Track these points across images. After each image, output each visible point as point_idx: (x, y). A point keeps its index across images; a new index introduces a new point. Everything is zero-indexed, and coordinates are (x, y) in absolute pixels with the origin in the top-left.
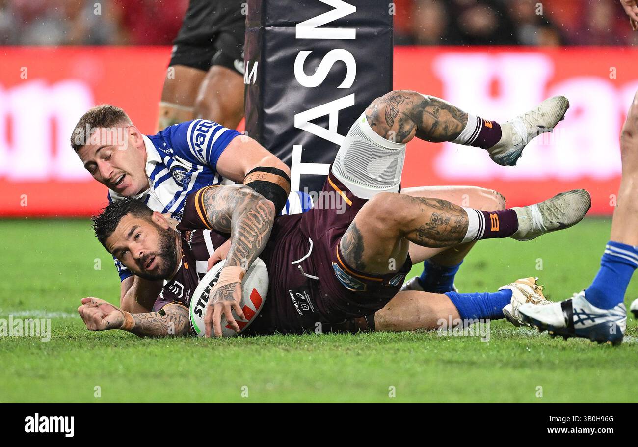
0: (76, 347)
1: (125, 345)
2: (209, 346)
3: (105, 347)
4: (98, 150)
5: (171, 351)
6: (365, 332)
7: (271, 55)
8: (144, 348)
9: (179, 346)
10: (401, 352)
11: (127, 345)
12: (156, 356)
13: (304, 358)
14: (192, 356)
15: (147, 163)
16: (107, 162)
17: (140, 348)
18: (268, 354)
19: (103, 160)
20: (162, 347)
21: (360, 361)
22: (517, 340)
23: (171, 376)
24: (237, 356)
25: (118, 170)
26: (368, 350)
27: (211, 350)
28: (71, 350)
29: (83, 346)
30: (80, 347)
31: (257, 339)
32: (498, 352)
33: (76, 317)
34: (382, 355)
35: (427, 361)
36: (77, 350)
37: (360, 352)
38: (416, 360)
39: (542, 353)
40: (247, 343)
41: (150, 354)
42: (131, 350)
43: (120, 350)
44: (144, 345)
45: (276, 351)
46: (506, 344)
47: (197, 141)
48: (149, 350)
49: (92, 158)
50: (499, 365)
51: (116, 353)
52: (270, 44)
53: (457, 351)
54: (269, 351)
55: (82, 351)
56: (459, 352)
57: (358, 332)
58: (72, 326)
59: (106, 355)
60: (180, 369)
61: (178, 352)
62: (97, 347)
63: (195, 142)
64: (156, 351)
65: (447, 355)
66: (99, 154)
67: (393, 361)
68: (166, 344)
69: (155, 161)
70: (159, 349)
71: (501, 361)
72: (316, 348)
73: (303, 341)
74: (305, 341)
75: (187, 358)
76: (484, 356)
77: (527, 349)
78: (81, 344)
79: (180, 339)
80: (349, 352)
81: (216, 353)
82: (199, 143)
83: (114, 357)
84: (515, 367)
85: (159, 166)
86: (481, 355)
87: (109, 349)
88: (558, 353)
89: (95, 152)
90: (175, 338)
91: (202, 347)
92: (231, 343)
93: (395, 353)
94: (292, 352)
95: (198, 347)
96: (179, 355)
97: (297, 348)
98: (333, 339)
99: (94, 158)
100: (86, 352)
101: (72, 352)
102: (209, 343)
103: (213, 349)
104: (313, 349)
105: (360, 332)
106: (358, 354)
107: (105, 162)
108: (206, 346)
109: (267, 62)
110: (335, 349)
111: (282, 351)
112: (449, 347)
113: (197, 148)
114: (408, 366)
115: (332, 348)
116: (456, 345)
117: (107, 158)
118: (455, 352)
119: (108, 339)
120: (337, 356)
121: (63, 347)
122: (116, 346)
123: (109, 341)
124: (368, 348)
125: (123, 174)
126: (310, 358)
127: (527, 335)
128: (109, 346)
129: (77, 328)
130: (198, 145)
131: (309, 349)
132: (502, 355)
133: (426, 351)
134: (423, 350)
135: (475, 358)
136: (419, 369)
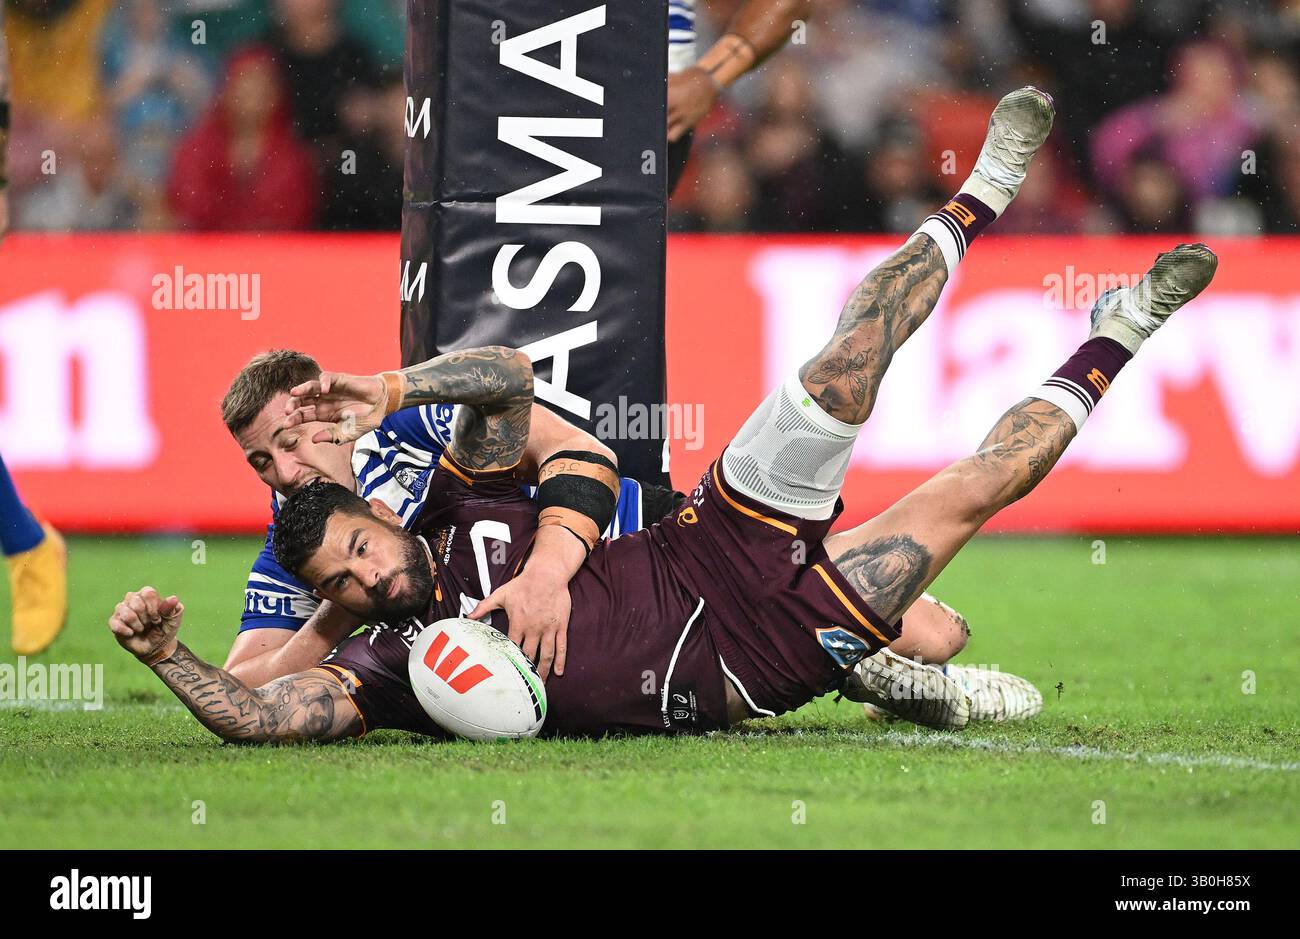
0: (107, 763)
1: (193, 761)
2: (341, 760)
3: (158, 762)
4: (277, 432)
5: (274, 770)
6: (617, 738)
7: (450, 251)
8: (228, 764)
9: (289, 761)
10: (680, 772)
11: (197, 759)
12: (248, 779)
13: (509, 784)
14: (312, 779)
15: (354, 452)
16: (291, 453)
17: (220, 764)
18: (446, 775)
19: (283, 450)
20: (259, 764)
21: (608, 789)
22: (885, 753)
23: (275, 814)
24: (391, 779)
25: (308, 470)
26: (622, 769)
27: (345, 769)
28: (98, 767)
29: (118, 761)
30: (114, 762)
31: (427, 750)
32: (851, 772)
33: (107, 708)
34: (647, 779)
35: (726, 789)
36: (108, 767)
37: (608, 772)
38: (705, 787)
39: (929, 776)
40: (408, 754)
41: (237, 775)
42: (203, 767)
43: (184, 767)
44: (227, 760)
45: (460, 772)
46: (865, 759)
47: (439, 416)
48: (235, 769)
49: (264, 444)
50: (852, 796)
51: (177, 773)
52: (450, 232)
53: (778, 772)
54: (447, 770)
55: (117, 770)
56: (782, 774)
57: (604, 738)
58: (100, 726)
59: (159, 777)
60: (290, 801)
61: (287, 771)
62: (143, 763)
63: (435, 417)
64: (248, 769)
65: (761, 779)
66: (277, 439)
67: (666, 788)
68: (266, 758)
69: (369, 450)
70: (254, 767)
71: (856, 789)
72: (531, 765)
73: (508, 753)
74: (511, 753)
75: (303, 783)
76: (826, 779)
77: (903, 767)
78: (115, 757)
79: (290, 749)
80: (589, 773)
81: (354, 773)
82: (442, 419)
83: (173, 780)
84: (881, 801)
85: (375, 459)
86: (822, 779)
87: (165, 767)
88: (956, 776)
89: (271, 435)
90: (281, 748)
91: (330, 763)
92: (381, 757)
93: (669, 775)
94: (488, 773)
95: (322, 764)
96: (288, 777)
97: (496, 765)
98: (561, 749)
99: (268, 446)
100: (124, 771)
101: (99, 771)
102: (341, 757)
103: (348, 766)
104: (526, 768)
105: (608, 738)
106: (605, 777)
107: (286, 453)
108: (335, 762)
109: (445, 265)
110: (564, 767)
111: (469, 770)
112: (765, 764)
113: (440, 429)
114: (693, 797)
115: (559, 765)
116: (778, 761)
117: (290, 447)
118: (775, 774)
119: (163, 749)
120: (567, 780)
121: (83, 764)
122: (177, 761)
123: (164, 752)
124: (622, 765)
125: (316, 476)
126: (519, 783)
127: (903, 744)
128: (166, 761)
129: (107, 729)
130: (442, 424)
131: (518, 768)
132: (858, 779)
133: (723, 772)
134: (719, 770)
135: (810, 784)
136: (711, 802)
